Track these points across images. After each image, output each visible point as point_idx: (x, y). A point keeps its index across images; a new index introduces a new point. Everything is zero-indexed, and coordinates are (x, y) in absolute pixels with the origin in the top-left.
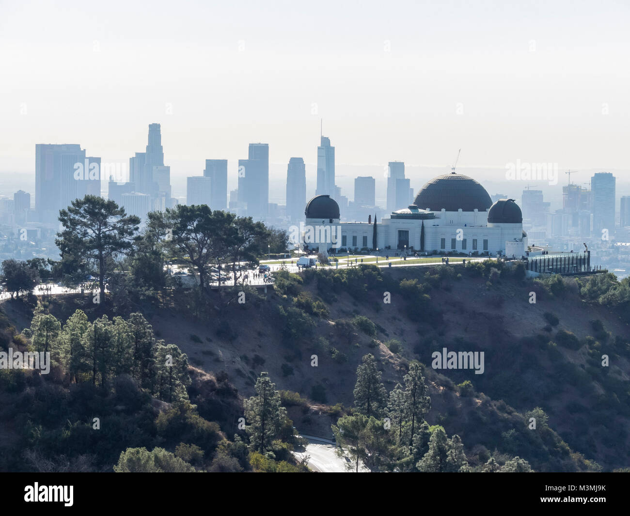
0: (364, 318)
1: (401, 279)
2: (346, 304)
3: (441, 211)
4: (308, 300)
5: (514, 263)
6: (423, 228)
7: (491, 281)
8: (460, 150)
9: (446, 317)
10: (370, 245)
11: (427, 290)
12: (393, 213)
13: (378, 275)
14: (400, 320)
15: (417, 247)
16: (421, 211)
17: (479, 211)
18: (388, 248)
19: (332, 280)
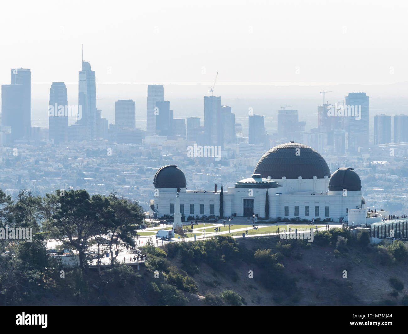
0: (231, 292)
1: (256, 249)
2: (207, 275)
3: (282, 178)
4: (179, 276)
5: (358, 231)
6: (267, 196)
7: (339, 249)
8: (217, 73)
9: (299, 284)
10: (217, 213)
11: (280, 260)
12: (238, 182)
13: (234, 247)
14: (256, 289)
15: (262, 214)
16: (264, 180)
17: (317, 178)
18: (235, 215)
19: (193, 252)
